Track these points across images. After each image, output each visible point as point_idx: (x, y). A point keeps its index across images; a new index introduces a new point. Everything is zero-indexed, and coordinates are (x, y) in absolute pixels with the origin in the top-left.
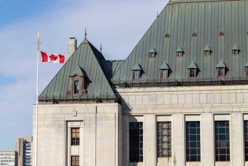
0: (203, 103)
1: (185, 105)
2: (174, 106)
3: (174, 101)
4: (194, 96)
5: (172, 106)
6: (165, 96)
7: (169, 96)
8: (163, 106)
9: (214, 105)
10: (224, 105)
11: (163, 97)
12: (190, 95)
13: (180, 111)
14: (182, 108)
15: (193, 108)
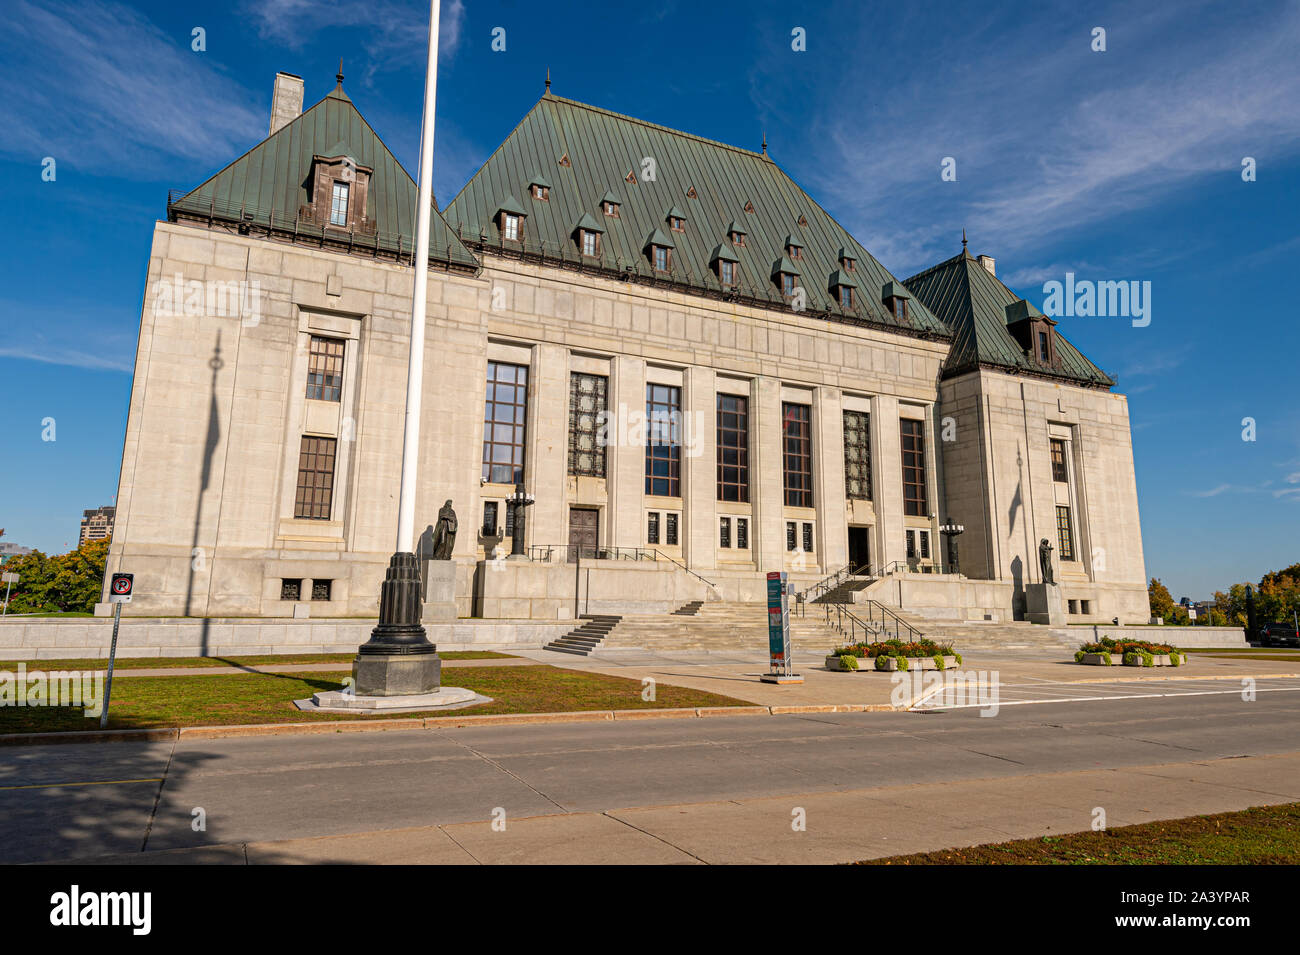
0: (692, 338)
1: (648, 337)
2: (621, 333)
3: (622, 321)
4: (673, 317)
5: (614, 334)
6: (598, 301)
7: (608, 304)
8: (590, 328)
9: (719, 349)
10: (741, 353)
11: (592, 303)
12: (662, 313)
13: (636, 349)
14: (642, 342)
15: (668, 347)
